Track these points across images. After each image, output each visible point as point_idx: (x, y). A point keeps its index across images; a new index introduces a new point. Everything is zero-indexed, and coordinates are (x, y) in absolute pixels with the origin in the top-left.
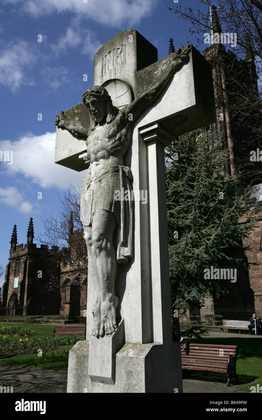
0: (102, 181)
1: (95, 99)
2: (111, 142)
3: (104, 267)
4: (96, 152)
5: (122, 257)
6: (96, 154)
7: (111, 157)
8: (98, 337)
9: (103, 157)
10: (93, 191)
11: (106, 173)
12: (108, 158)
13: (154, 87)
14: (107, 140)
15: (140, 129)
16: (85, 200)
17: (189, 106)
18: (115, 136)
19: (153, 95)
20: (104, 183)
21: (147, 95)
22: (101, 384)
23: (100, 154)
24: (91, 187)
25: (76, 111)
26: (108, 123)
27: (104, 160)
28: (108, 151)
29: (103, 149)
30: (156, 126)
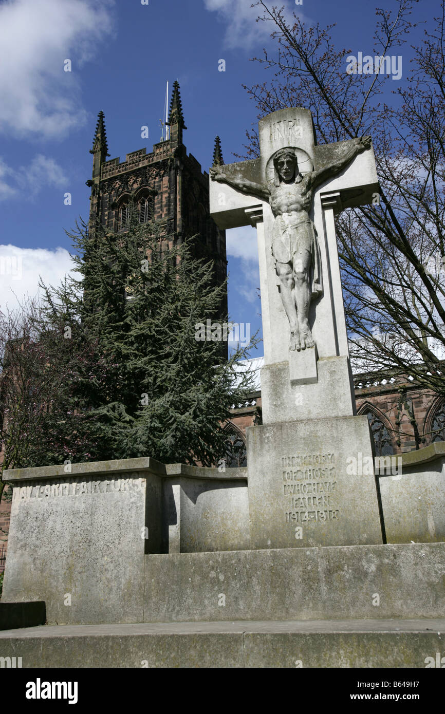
0: (299, 228)
1: (291, 159)
2: (303, 199)
3: (306, 296)
4: (289, 204)
5: (316, 292)
6: (288, 206)
7: (303, 211)
8: (299, 350)
9: (296, 210)
10: (290, 235)
11: (302, 222)
12: (300, 211)
13: (341, 162)
14: (300, 196)
15: (322, 194)
16: (282, 242)
17: (372, 183)
18: (306, 194)
19: (339, 168)
20: (301, 230)
21: (333, 167)
22: (303, 386)
23: (293, 207)
24: (287, 232)
25: (238, 168)
26: (297, 183)
27: (296, 212)
28: (302, 206)
29: (298, 202)
30: (338, 194)
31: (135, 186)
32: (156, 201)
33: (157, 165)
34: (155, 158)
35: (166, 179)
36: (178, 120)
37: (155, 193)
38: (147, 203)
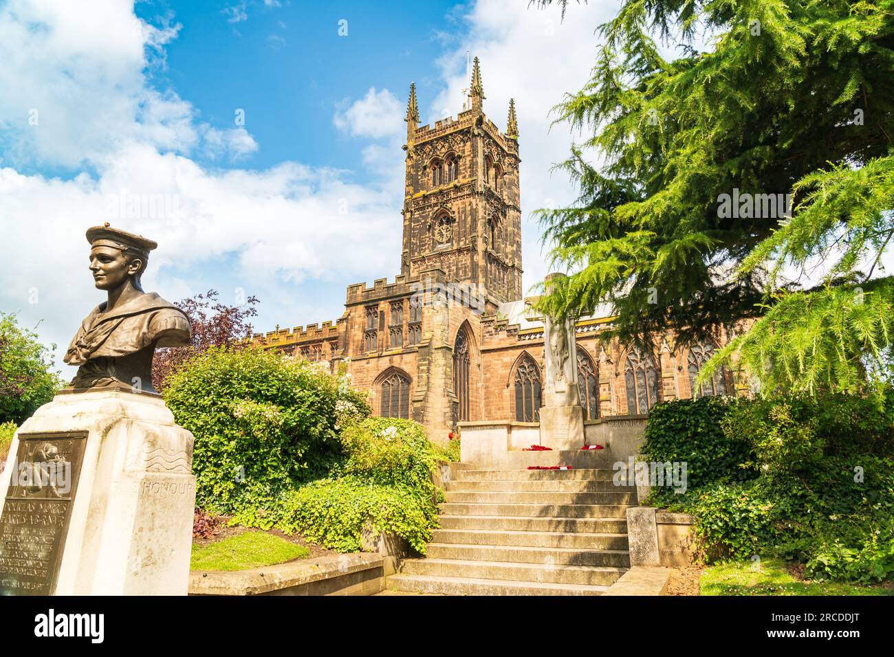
31: (443, 150)
32: (461, 164)
33: (461, 132)
34: (460, 126)
35: (469, 144)
36: (477, 93)
37: (460, 157)
38: (453, 165)
